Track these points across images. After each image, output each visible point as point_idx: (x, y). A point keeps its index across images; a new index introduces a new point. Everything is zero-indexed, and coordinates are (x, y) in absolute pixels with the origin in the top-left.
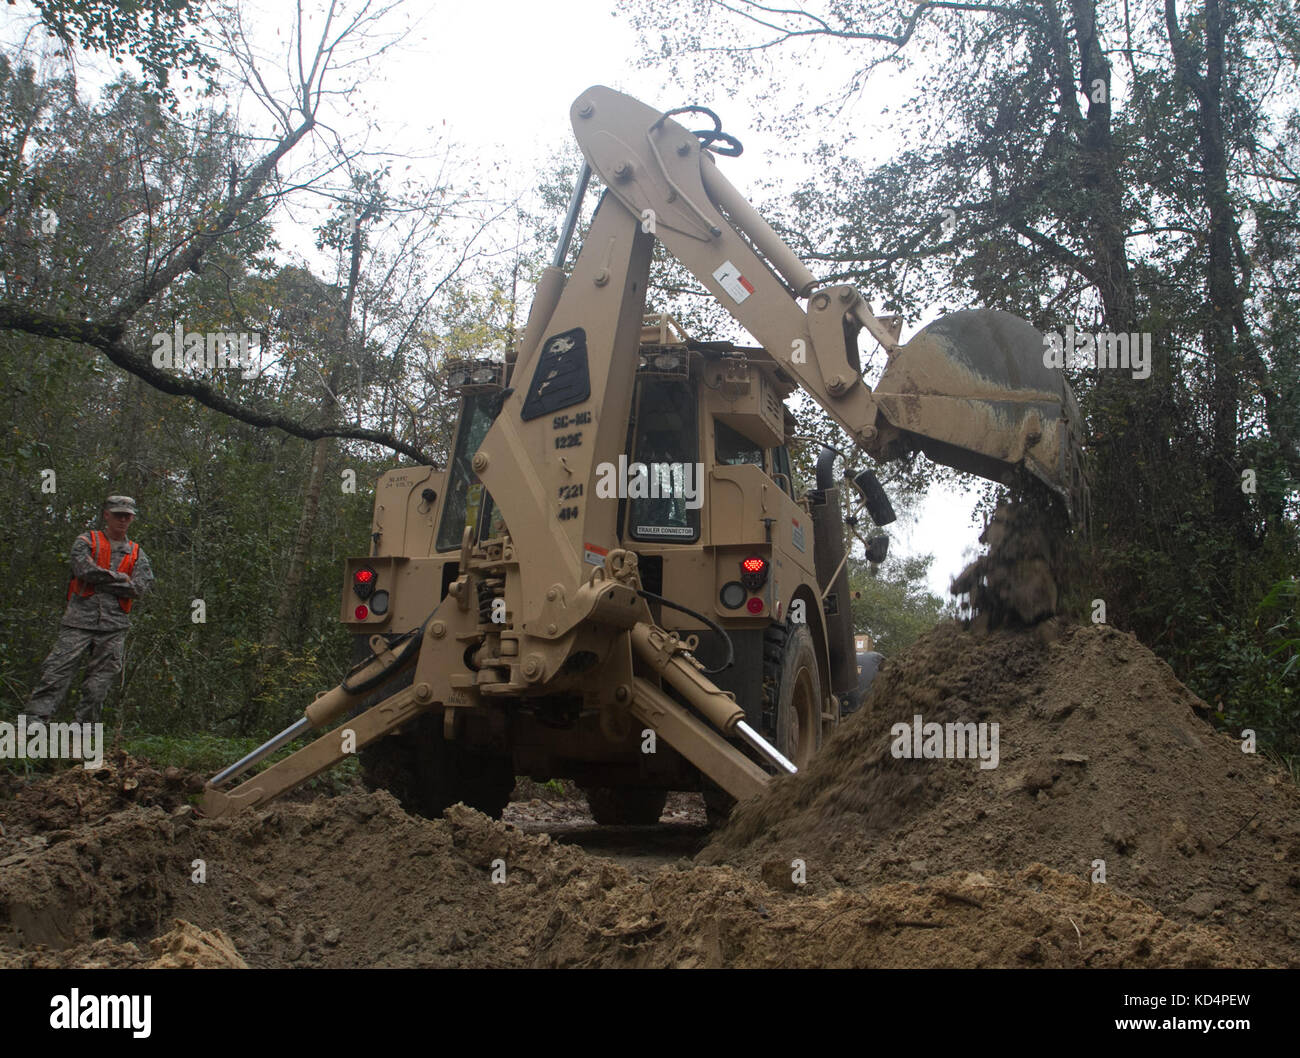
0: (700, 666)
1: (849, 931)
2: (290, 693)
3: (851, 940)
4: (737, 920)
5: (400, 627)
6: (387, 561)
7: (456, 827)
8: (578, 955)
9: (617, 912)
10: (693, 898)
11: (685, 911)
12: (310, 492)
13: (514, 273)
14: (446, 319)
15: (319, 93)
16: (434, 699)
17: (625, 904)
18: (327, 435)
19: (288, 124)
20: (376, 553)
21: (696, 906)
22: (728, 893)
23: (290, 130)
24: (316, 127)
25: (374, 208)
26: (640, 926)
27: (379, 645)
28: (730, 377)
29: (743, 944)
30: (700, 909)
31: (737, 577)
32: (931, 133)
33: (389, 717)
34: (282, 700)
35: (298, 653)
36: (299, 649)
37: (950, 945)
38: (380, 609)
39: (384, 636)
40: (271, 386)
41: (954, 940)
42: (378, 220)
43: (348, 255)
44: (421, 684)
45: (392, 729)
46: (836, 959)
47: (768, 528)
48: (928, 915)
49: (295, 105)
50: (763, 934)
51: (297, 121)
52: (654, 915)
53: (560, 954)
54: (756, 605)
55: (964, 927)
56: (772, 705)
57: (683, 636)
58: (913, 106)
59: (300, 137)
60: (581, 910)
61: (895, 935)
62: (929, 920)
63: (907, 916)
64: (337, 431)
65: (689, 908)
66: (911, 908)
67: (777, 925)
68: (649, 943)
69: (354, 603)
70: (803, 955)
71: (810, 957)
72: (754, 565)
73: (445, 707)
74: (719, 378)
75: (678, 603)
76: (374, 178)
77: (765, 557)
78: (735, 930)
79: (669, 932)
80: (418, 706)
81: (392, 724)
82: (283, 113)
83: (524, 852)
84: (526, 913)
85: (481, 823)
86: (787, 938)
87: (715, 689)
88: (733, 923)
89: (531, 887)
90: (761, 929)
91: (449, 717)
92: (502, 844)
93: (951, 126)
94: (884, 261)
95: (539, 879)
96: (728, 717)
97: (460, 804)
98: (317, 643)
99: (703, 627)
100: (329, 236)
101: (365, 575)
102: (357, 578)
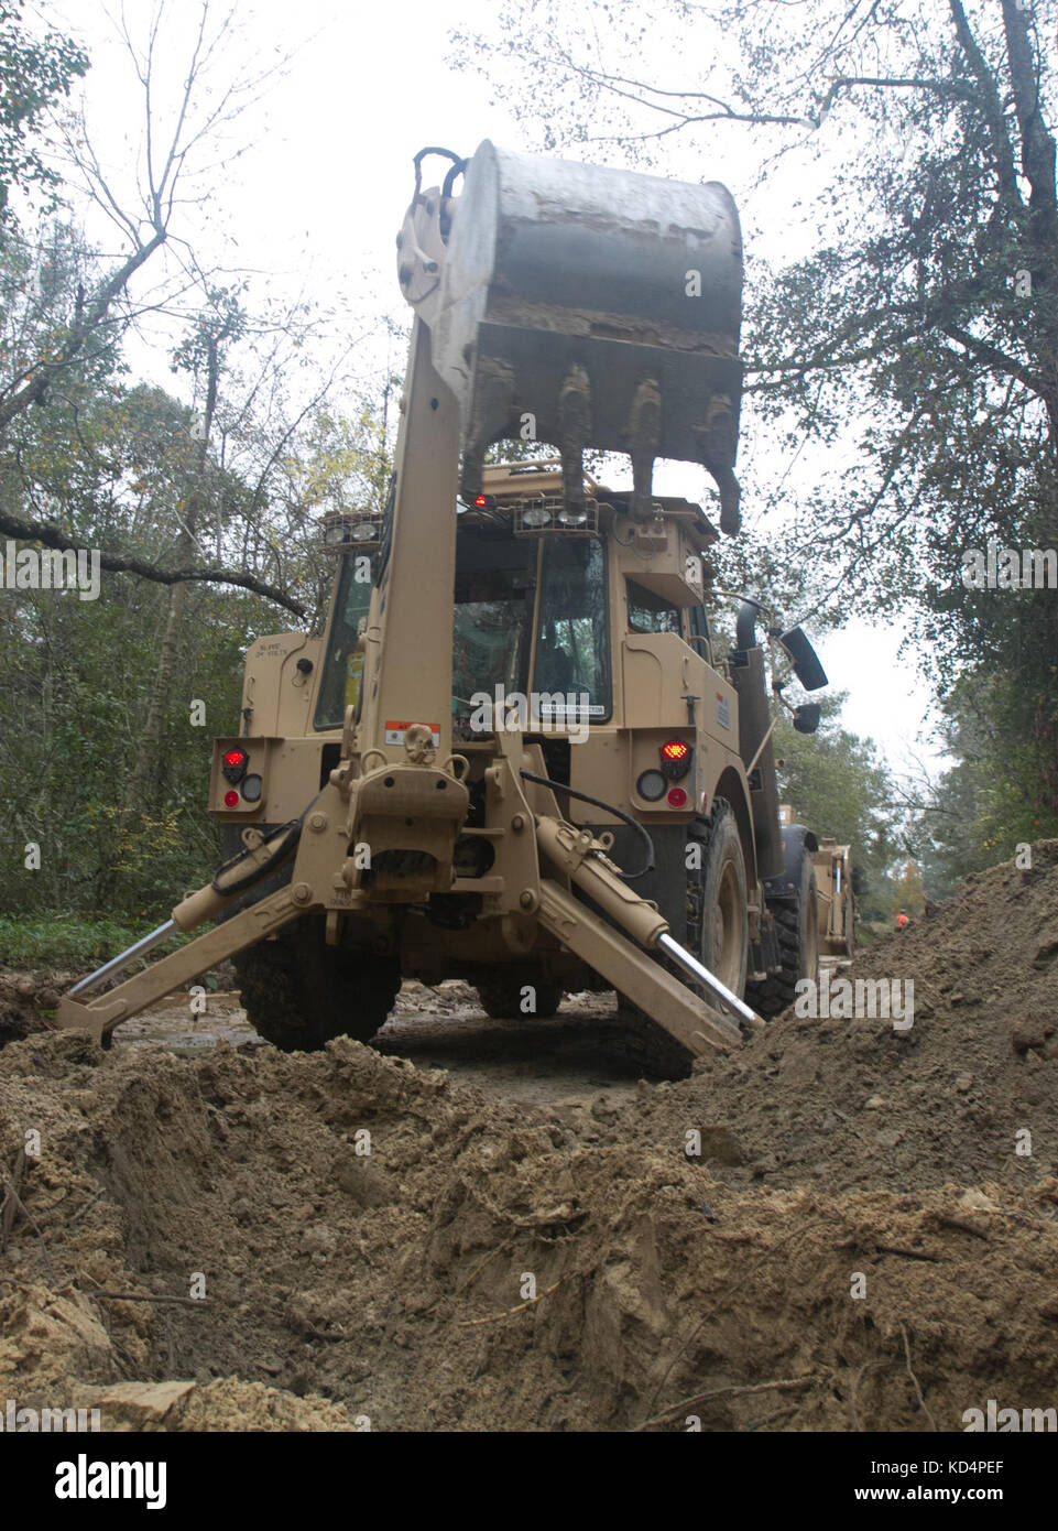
0: (617, 870)
1: (817, 1250)
2: (150, 863)
3: (819, 1263)
4: (678, 1224)
5: (275, 816)
6: (258, 743)
7: (340, 1064)
8: (485, 1240)
9: (530, 1190)
10: (622, 1187)
11: (613, 1202)
12: (167, 639)
13: (386, 394)
14: (310, 444)
15: (170, 203)
16: (314, 901)
17: (539, 1181)
18: (185, 579)
19: (137, 238)
20: (246, 732)
21: (628, 1197)
22: (665, 1188)
23: (140, 245)
24: (168, 239)
25: (233, 325)
26: (559, 1216)
27: (252, 838)
28: (645, 532)
29: (686, 1254)
30: (631, 1203)
31: (656, 765)
32: (849, 229)
33: (264, 921)
34: (141, 869)
35: (158, 817)
36: (159, 812)
37: (950, 1287)
38: (252, 795)
39: (256, 826)
40: (123, 515)
41: (954, 1280)
42: (236, 339)
43: (205, 377)
44: (299, 884)
45: (268, 935)
46: (802, 1285)
47: (691, 707)
48: (918, 1242)
49: (145, 217)
50: (711, 1244)
51: (148, 234)
52: (575, 1203)
53: (465, 1237)
54: (678, 798)
55: (965, 1264)
56: (698, 914)
57: (597, 831)
58: (828, 198)
59: (151, 251)
60: (488, 1185)
61: (875, 1262)
62: (919, 1250)
63: (891, 1241)
64: (196, 574)
65: (617, 1199)
66: (895, 1229)
67: (729, 1234)
68: (571, 1238)
69: (223, 788)
70: (761, 1276)
71: (769, 1279)
72: (676, 751)
73: (327, 911)
74: (632, 532)
75: (588, 795)
76: (231, 294)
77: (688, 742)
78: (676, 1236)
79: (594, 1225)
80: (296, 908)
81: (269, 929)
82: (132, 228)
83: (417, 1093)
84: (421, 1170)
85: (367, 1058)
86: (740, 1253)
87: (636, 898)
88: (673, 1227)
89: (426, 1138)
90: (708, 1237)
91: (331, 922)
92: (392, 1085)
93: (872, 218)
94: (797, 371)
95: (435, 1128)
96: (650, 929)
97: (344, 1037)
98: (176, 805)
99: (616, 821)
100: (183, 359)
101: (235, 759)
102: (226, 761)
